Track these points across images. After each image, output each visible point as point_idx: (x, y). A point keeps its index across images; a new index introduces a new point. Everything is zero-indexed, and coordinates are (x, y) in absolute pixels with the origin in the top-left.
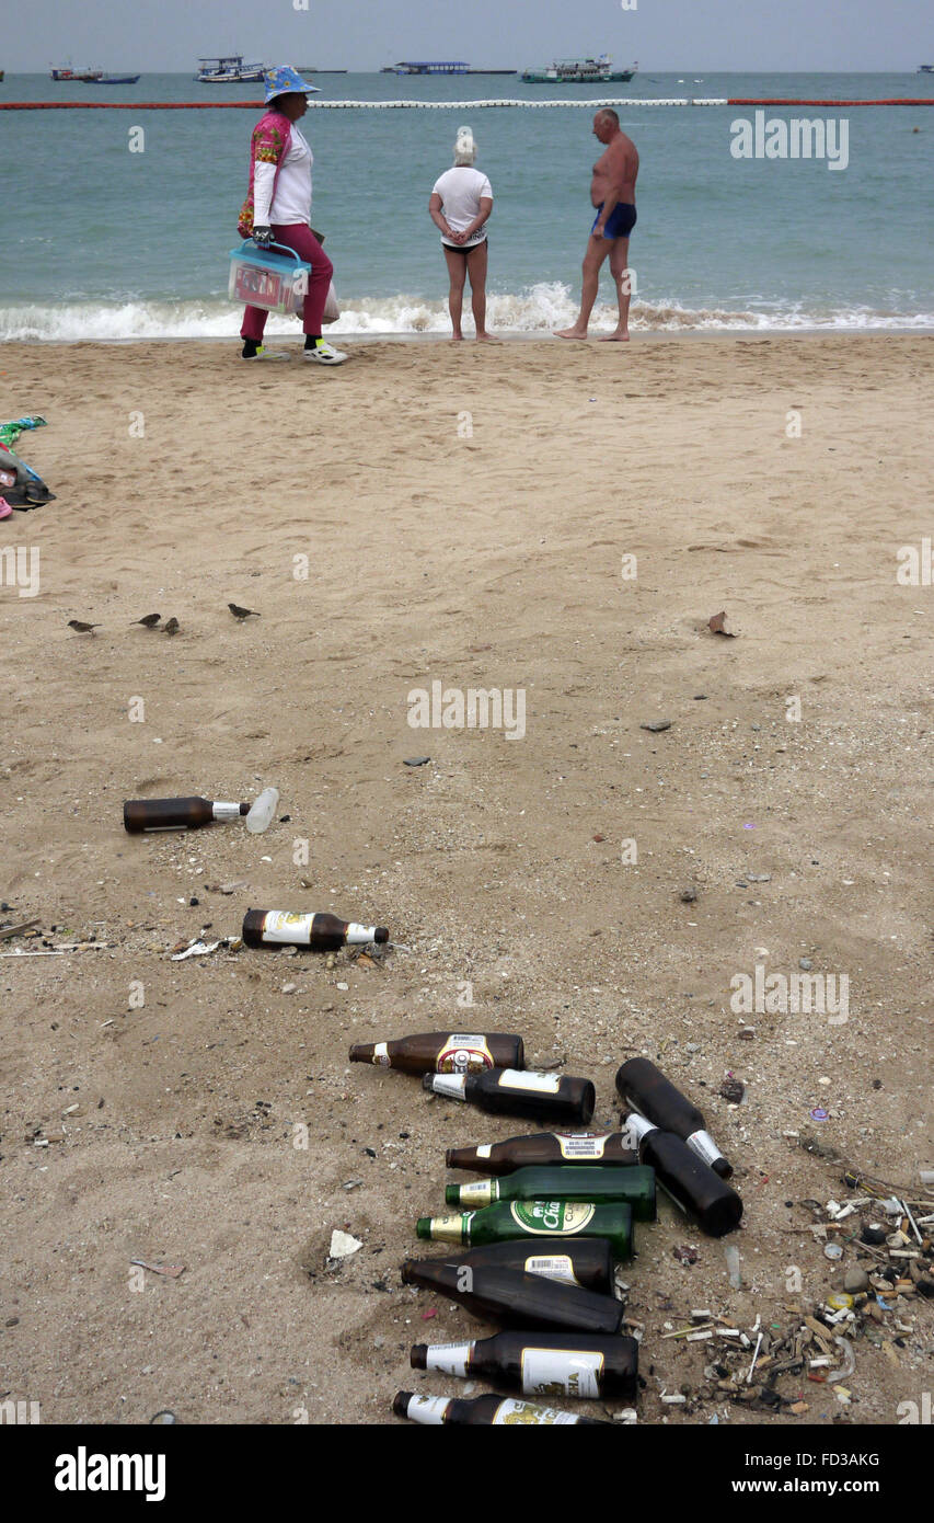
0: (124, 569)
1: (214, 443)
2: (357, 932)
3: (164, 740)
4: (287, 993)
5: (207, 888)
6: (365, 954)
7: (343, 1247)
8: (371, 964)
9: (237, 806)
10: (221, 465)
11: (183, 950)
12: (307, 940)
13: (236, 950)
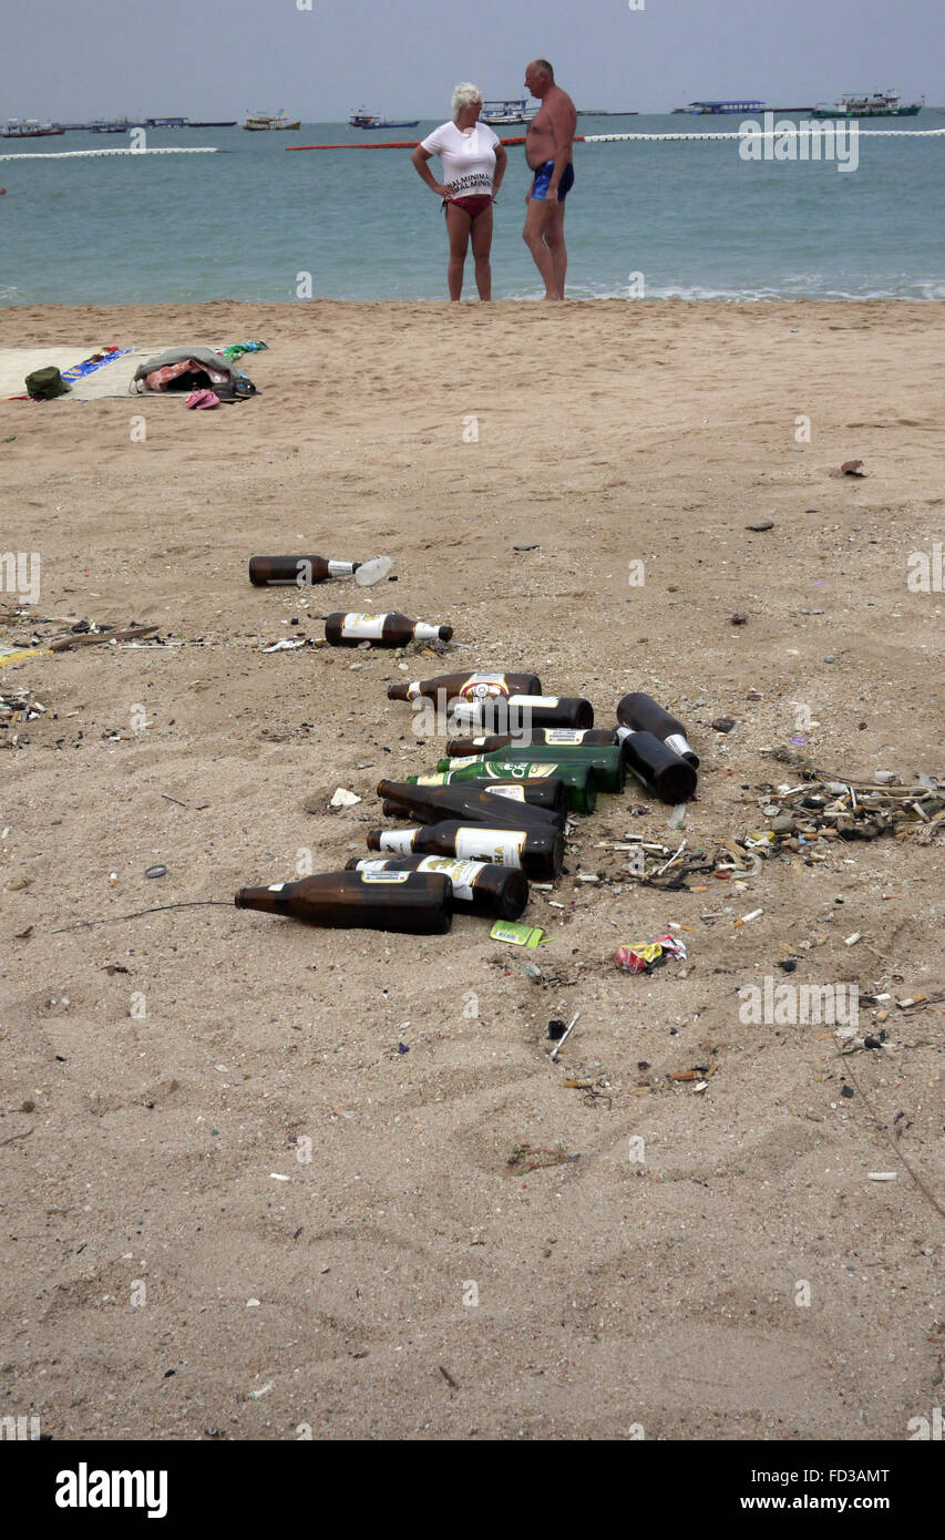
0: (309, 440)
1: (418, 361)
2: (423, 629)
3: (306, 536)
4: (354, 670)
5: (309, 616)
6: (429, 647)
7: (343, 800)
8: (434, 655)
9: (351, 565)
10: (418, 375)
11: (272, 645)
12: (379, 635)
13: (320, 646)
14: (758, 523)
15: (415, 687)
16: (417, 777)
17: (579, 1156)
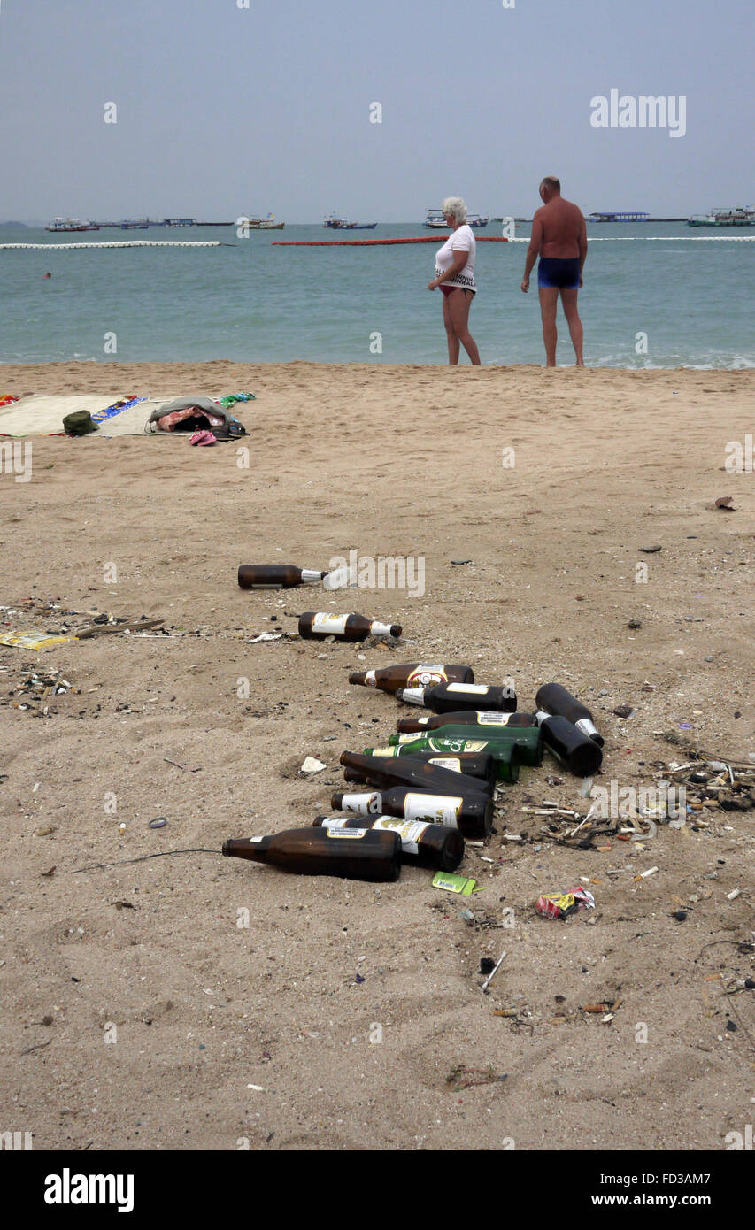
0: (287, 472)
1: (375, 411)
2: (378, 627)
3: (283, 549)
4: (321, 659)
5: (285, 614)
6: (382, 642)
7: (312, 767)
8: (386, 648)
9: (320, 573)
10: (374, 422)
11: (256, 637)
12: (342, 631)
13: (294, 638)
14: (649, 546)
15: (371, 675)
16: (372, 749)
17: (506, 1076)
